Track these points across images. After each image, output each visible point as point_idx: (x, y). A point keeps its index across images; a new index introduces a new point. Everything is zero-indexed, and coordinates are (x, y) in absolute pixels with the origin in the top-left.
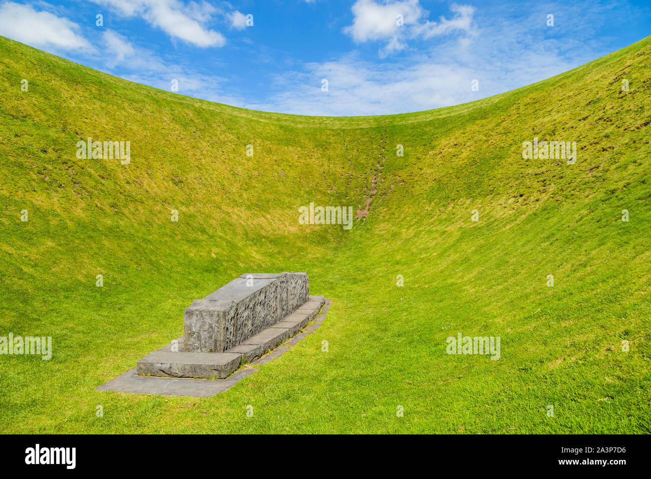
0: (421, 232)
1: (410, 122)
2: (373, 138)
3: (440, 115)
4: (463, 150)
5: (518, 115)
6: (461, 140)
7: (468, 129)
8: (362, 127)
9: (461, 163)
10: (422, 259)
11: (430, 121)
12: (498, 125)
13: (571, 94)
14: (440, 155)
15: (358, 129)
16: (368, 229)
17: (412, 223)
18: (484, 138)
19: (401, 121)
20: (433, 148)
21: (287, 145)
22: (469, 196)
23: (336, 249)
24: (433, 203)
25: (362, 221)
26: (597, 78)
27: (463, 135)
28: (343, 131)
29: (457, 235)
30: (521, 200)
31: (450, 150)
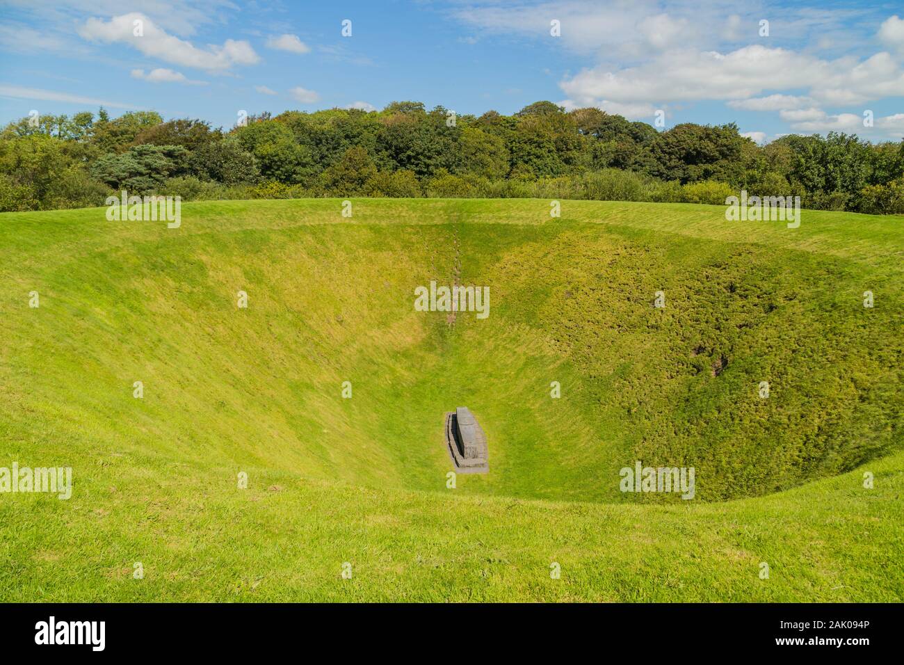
0: (499, 345)
1: (476, 221)
2: (448, 238)
3: (501, 218)
4: (521, 272)
5: (558, 252)
6: (519, 260)
7: (524, 249)
8: (435, 222)
9: (521, 286)
10: (506, 375)
11: (493, 225)
12: (545, 255)
13: (590, 253)
14: (504, 270)
15: (433, 226)
16: (459, 335)
17: (491, 335)
18: (536, 266)
19: (468, 217)
20: (498, 260)
21: (381, 250)
22: (528, 322)
23: (442, 355)
24: (503, 320)
25: (452, 326)
26: (604, 248)
27: (521, 255)
28: (421, 227)
29: (523, 359)
30: (558, 344)
31: (512, 267)
